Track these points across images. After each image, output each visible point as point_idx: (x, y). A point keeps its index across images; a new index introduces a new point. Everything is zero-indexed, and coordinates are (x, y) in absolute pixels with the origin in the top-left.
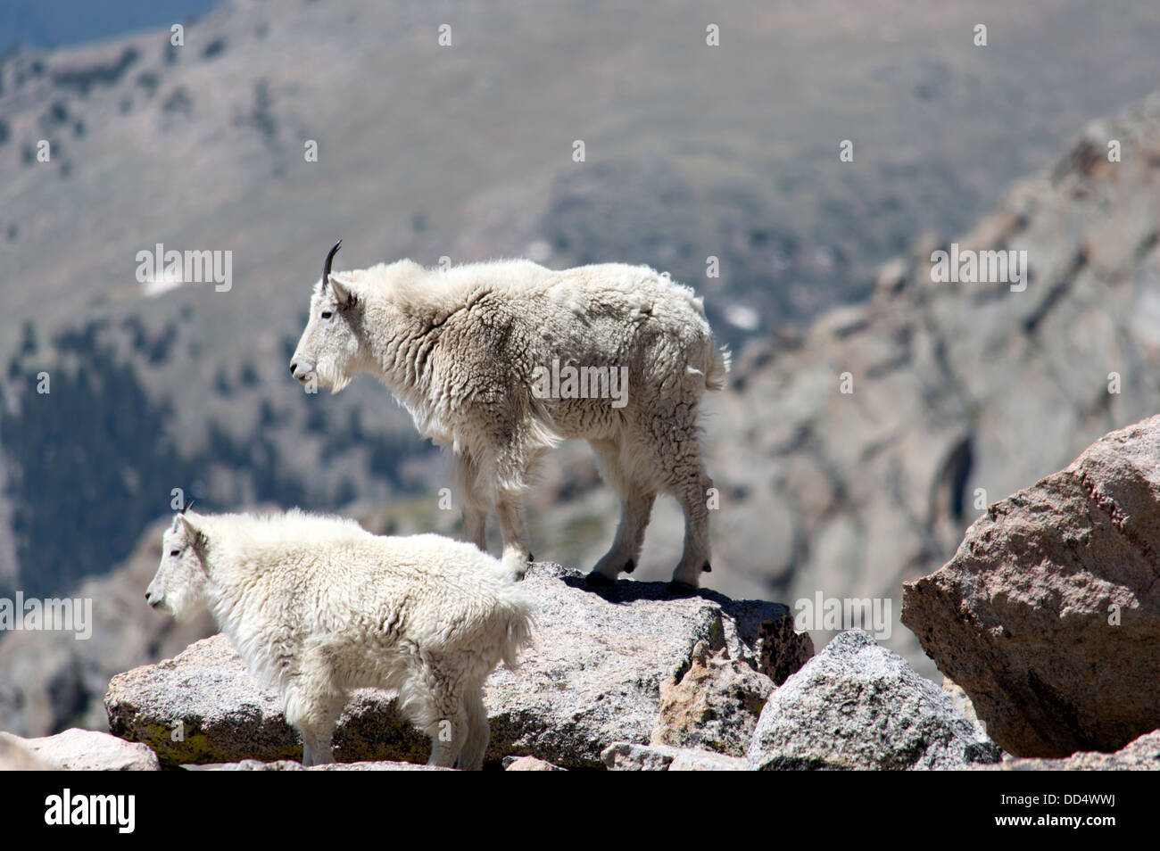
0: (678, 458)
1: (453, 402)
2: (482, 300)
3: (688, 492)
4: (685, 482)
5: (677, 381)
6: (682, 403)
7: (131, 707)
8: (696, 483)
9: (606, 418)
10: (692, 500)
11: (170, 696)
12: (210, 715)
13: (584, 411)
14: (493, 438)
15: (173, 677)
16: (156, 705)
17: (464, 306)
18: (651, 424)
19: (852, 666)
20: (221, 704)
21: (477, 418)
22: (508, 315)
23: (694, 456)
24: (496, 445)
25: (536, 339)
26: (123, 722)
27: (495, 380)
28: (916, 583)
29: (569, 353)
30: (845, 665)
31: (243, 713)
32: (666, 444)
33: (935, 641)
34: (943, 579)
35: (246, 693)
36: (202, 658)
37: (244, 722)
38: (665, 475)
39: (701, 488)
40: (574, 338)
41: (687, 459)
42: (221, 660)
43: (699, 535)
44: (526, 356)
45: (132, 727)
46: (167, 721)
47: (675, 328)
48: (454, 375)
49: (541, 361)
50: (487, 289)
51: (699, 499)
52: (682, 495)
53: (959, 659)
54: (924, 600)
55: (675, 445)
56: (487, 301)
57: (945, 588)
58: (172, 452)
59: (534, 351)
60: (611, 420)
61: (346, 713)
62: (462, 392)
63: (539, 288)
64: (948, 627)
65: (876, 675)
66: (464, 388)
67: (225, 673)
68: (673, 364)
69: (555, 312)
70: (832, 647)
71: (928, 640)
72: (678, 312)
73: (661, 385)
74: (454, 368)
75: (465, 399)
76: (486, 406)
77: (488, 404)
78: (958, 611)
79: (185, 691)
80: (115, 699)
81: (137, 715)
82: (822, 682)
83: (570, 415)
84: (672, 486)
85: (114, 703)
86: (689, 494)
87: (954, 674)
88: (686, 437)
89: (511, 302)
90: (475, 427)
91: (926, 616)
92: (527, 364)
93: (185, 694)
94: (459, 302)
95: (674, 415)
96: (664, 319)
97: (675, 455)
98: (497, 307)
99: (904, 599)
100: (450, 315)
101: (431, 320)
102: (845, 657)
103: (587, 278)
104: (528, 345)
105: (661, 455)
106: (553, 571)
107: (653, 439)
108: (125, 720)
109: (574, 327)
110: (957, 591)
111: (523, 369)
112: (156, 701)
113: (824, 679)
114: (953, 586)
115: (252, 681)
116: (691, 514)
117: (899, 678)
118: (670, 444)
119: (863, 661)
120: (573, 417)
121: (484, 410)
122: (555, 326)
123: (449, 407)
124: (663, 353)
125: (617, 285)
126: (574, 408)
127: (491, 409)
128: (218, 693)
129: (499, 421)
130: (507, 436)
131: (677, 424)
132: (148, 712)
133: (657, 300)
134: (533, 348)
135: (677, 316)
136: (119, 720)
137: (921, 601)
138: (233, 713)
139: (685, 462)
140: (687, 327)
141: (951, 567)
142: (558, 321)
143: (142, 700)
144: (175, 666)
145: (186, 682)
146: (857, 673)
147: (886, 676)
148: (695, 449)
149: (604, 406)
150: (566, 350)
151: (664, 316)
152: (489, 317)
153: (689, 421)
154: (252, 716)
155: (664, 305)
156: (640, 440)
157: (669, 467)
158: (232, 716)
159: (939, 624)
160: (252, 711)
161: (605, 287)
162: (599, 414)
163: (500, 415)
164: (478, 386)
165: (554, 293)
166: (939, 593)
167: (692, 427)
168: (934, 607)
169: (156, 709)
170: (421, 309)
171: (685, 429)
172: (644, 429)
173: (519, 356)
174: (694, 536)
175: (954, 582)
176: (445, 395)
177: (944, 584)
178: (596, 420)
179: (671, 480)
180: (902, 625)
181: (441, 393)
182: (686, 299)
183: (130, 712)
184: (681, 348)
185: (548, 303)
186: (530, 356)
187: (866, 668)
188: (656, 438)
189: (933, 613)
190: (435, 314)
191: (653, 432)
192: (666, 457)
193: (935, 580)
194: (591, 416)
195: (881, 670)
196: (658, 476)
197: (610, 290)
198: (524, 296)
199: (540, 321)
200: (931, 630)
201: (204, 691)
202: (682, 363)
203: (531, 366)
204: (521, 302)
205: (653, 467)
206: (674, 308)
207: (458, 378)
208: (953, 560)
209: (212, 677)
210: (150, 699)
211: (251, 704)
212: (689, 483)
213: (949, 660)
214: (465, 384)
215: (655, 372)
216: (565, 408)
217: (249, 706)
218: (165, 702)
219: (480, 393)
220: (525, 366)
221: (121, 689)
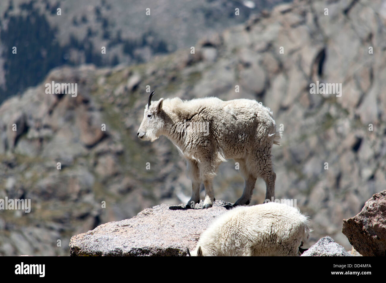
0: (265, 165)
1: (193, 145)
2: (203, 111)
3: (268, 177)
4: (267, 174)
5: (265, 139)
6: (266, 147)
7: (78, 248)
8: (271, 174)
9: (242, 151)
10: (269, 180)
11: (92, 245)
12: (105, 252)
13: (235, 149)
14: (205, 158)
15: (93, 238)
16: (86, 248)
17: (197, 113)
18: (256, 154)
19: (326, 249)
20: (109, 248)
21: (200, 151)
22: (211, 116)
23: (270, 165)
24: (206, 161)
25: (220, 124)
26: (75, 253)
27: (207, 139)
28: (348, 220)
29: (231, 129)
30: (323, 249)
31: (116, 251)
32: (262, 161)
33: (353, 239)
34: (357, 219)
35: (117, 244)
36: (102, 231)
37: (116, 254)
38: (260, 171)
39: (272, 176)
40: (232, 124)
41: (268, 166)
42: (109, 232)
43: (271, 192)
44: (217, 130)
45: (78, 255)
46: (90, 253)
47: (265, 121)
48: (194, 136)
49: (222, 132)
50: (204, 107)
51: (271, 180)
52: (266, 178)
53: (361, 246)
54: (350, 226)
55: (264, 161)
56: (204, 111)
57: (357, 222)
58: (57, 45)
59: (220, 128)
60: (244, 152)
61: (151, 252)
62: (196, 142)
63: (221, 107)
64: (358, 235)
65: (334, 253)
66: (197, 141)
67: (110, 237)
68: (264, 133)
69: (226, 115)
70: (319, 242)
71: (351, 239)
72: (265, 116)
73: (260, 140)
74: (194, 134)
75: (197, 145)
76: (203, 147)
77: (204, 146)
78: (362, 230)
79: (96, 243)
80: (73, 245)
81: (80, 251)
82: (315, 254)
83: (230, 150)
84: (263, 175)
85: (72, 247)
86: (268, 178)
87: (359, 250)
88: (268, 158)
89: (212, 112)
90: (199, 154)
91: (351, 231)
92: (217, 133)
93: (96, 244)
94: (196, 111)
95: (264, 151)
96: (261, 118)
97: (264, 165)
98: (208, 113)
99: (343, 225)
100: (193, 116)
101: (187, 118)
102: (323, 246)
103: (235, 104)
104: (218, 126)
105: (260, 164)
106: (221, 203)
107: (257, 159)
108: (76, 252)
109: (232, 120)
110: (362, 223)
111: (216, 134)
112: (87, 246)
113: (316, 253)
114: (360, 222)
115: (119, 240)
116: (269, 185)
117: (342, 254)
118: (263, 161)
119: (330, 248)
120: (231, 151)
121: (203, 148)
122: (226, 120)
123: (191, 147)
124: (261, 129)
125: (245, 106)
126: (232, 148)
127: (206, 148)
128: (108, 244)
129: (207, 152)
130: (210, 158)
131: (265, 154)
132: (84, 250)
133: (259, 111)
134: (219, 127)
135: (265, 117)
136: (74, 252)
137: (349, 226)
138: (112, 251)
139: (267, 167)
140: (268, 121)
141: (360, 215)
142: (227, 118)
143: (82, 246)
144: (93, 234)
145: (97, 240)
146: (328, 252)
147: (337, 253)
148: (271, 163)
149: (242, 147)
150: (230, 128)
151: (261, 117)
152: (206, 117)
153: (269, 152)
154: (119, 252)
155: (261, 113)
156: (253, 159)
157: (262, 168)
158: (112, 252)
159: (355, 234)
160: (119, 251)
161: (241, 107)
162: (240, 150)
163: (208, 150)
164: (202, 140)
165: (226, 109)
166: (355, 223)
167: (270, 155)
168: (354, 228)
169: (86, 249)
170: (183, 114)
171: (268, 156)
172: (254, 155)
173: (215, 130)
174: (270, 192)
175: (361, 220)
176: (191, 143)
177: (357, 221)
178: (239, 152)
179: (262, 173)
180: (342, 234)
181: (189, 143)
182: (267, 112)
183: (78, 250)
184: (267, 128)
185: (224, 112)
186: (219, 130)
187: (331, 250)
188: (258, 158)
189: (353, 230)
190: (188, 115)
191: (257, 156)
192: (261, 165)
193: (354, 219)
194: (237, 151)
195: (336, 251)
196: (258, 172)
197: (243, 108)
198: (216, 110)
199: (222, 118)
200: (352, 236)
201: (103, 243)
202: (267, 133)
203: (219, 133)
204: (215, 111)
205: (257, 168)
206: (264, 114)
207: (195, 137)
208: (360, 213)
209: (106, 238)
210: (84, 246)
211: (119, 248)
212: (268, 174)
213: (358, 246)
214: (197, 140)
215: (258, 136)
216: (229, 148)
217: (118, 249)
218: (90, 247)
219: (202, 143)
220: (216, 133)
221: (75, 242)
